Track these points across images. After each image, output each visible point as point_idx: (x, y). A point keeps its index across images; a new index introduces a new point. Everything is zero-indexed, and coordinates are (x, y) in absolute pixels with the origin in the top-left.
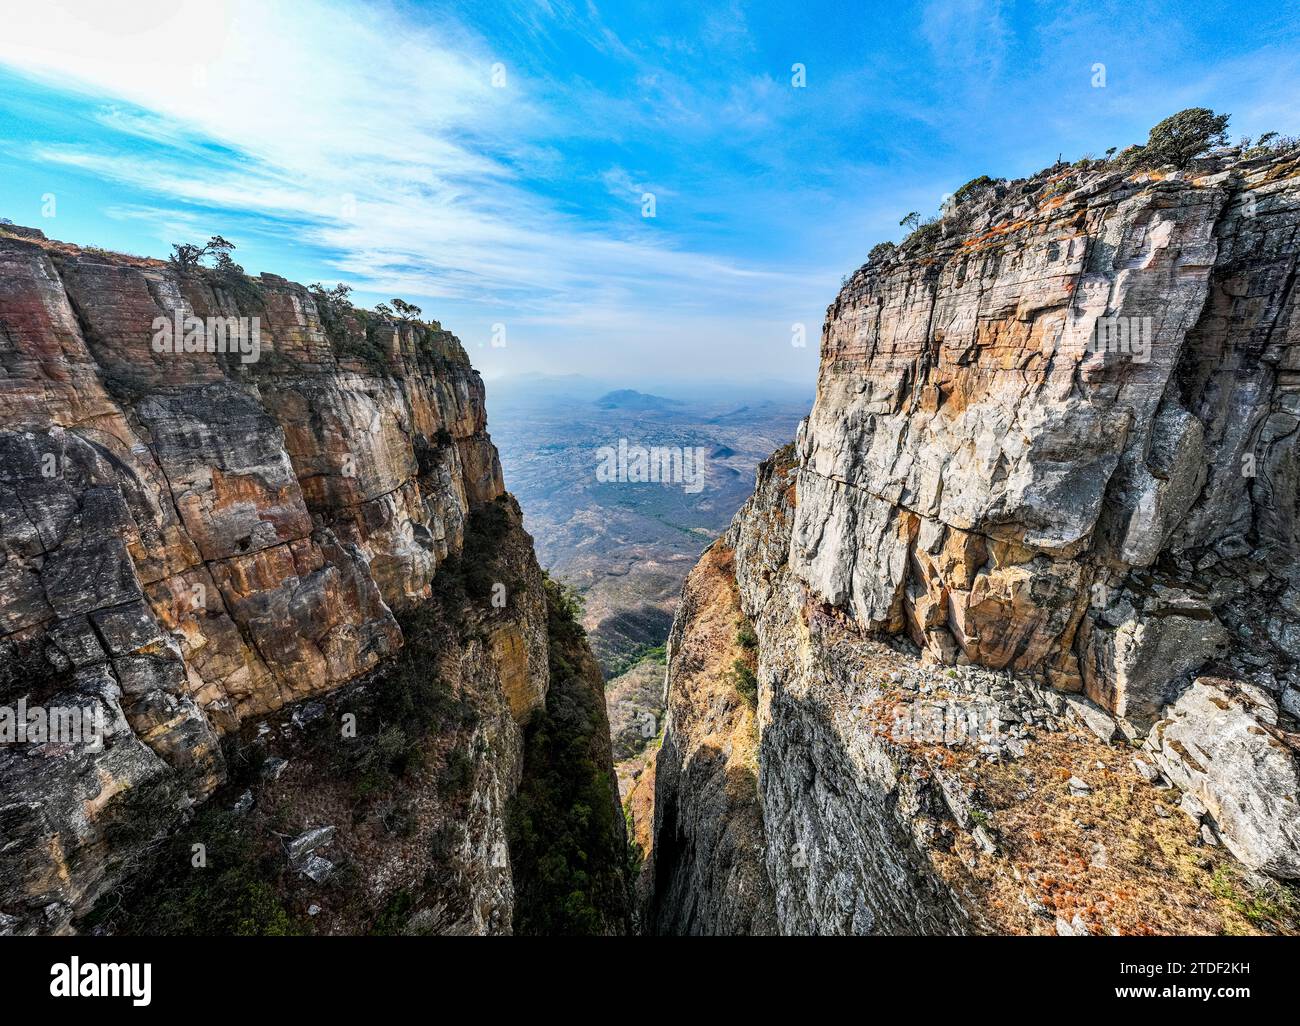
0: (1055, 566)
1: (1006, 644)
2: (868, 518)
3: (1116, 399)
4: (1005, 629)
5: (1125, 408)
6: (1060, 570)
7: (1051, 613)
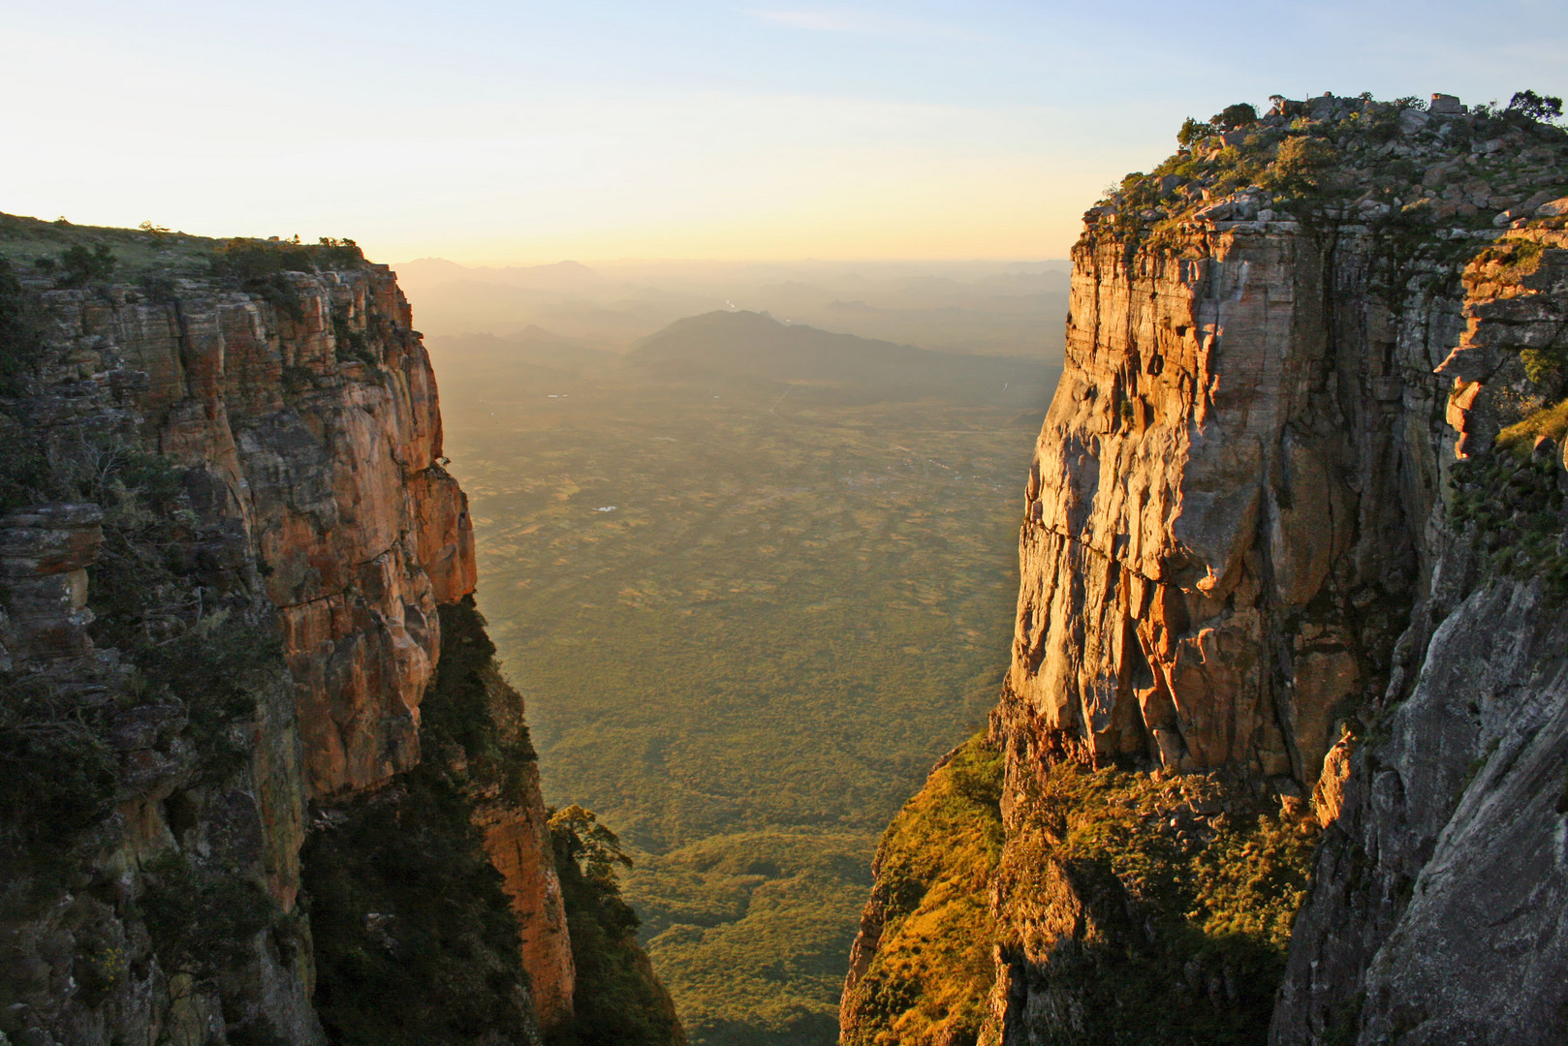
0: (1236, 615)
1: (1217, 727)
2: (1091, 585)
3: (1245, 425)
4: (1212, 707)
5: (1253, 435)
6: (1241, 619)
7: (1242, 674)
